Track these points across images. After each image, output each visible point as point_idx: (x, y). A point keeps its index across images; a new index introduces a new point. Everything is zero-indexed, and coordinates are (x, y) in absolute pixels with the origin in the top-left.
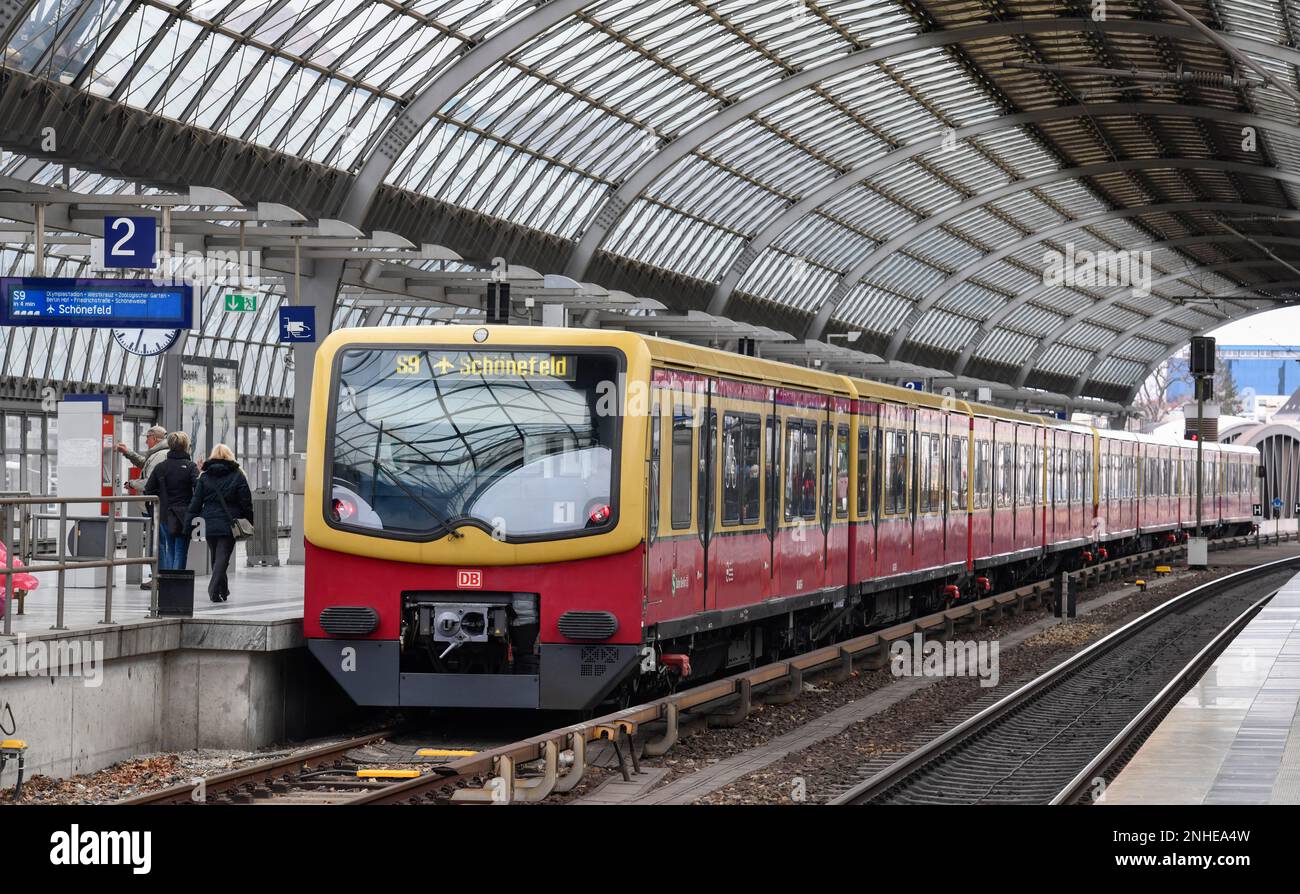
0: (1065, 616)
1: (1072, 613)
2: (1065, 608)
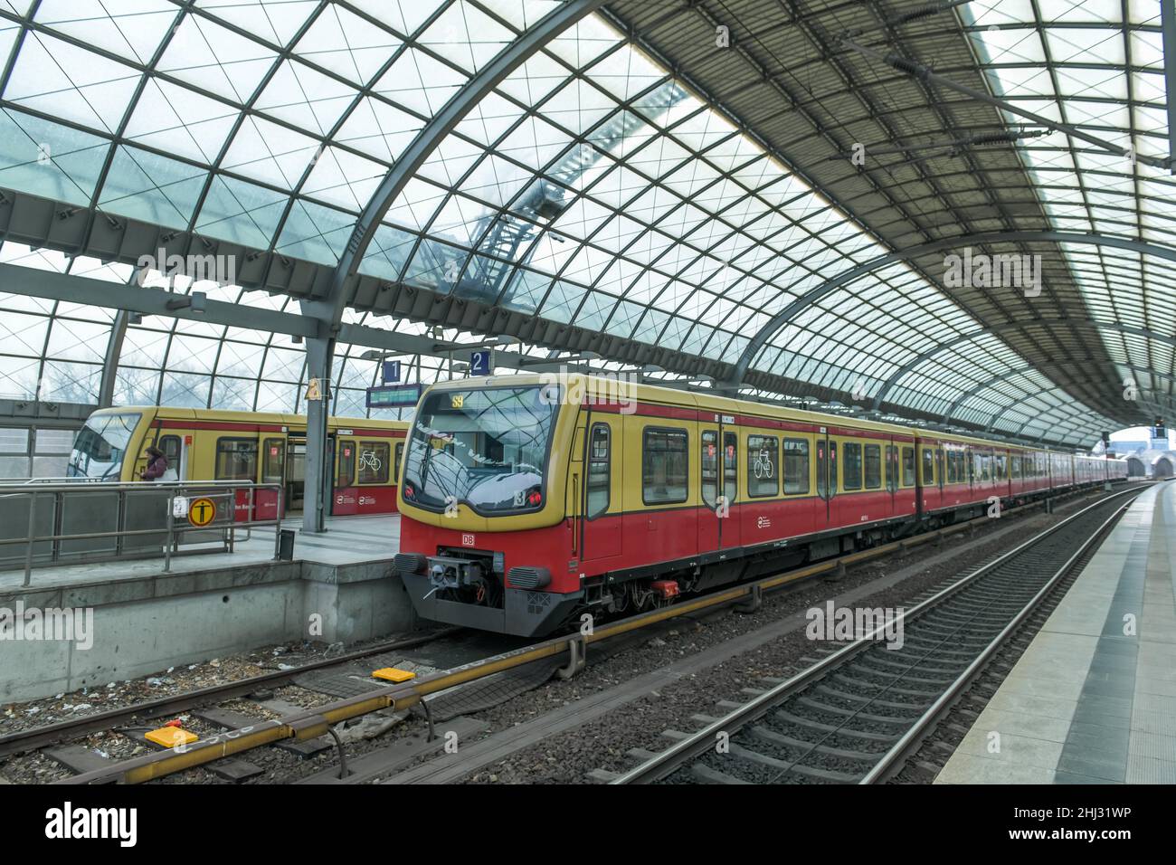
0: (1048, 513)
1: (1051, 512)
2: (1048, 510)
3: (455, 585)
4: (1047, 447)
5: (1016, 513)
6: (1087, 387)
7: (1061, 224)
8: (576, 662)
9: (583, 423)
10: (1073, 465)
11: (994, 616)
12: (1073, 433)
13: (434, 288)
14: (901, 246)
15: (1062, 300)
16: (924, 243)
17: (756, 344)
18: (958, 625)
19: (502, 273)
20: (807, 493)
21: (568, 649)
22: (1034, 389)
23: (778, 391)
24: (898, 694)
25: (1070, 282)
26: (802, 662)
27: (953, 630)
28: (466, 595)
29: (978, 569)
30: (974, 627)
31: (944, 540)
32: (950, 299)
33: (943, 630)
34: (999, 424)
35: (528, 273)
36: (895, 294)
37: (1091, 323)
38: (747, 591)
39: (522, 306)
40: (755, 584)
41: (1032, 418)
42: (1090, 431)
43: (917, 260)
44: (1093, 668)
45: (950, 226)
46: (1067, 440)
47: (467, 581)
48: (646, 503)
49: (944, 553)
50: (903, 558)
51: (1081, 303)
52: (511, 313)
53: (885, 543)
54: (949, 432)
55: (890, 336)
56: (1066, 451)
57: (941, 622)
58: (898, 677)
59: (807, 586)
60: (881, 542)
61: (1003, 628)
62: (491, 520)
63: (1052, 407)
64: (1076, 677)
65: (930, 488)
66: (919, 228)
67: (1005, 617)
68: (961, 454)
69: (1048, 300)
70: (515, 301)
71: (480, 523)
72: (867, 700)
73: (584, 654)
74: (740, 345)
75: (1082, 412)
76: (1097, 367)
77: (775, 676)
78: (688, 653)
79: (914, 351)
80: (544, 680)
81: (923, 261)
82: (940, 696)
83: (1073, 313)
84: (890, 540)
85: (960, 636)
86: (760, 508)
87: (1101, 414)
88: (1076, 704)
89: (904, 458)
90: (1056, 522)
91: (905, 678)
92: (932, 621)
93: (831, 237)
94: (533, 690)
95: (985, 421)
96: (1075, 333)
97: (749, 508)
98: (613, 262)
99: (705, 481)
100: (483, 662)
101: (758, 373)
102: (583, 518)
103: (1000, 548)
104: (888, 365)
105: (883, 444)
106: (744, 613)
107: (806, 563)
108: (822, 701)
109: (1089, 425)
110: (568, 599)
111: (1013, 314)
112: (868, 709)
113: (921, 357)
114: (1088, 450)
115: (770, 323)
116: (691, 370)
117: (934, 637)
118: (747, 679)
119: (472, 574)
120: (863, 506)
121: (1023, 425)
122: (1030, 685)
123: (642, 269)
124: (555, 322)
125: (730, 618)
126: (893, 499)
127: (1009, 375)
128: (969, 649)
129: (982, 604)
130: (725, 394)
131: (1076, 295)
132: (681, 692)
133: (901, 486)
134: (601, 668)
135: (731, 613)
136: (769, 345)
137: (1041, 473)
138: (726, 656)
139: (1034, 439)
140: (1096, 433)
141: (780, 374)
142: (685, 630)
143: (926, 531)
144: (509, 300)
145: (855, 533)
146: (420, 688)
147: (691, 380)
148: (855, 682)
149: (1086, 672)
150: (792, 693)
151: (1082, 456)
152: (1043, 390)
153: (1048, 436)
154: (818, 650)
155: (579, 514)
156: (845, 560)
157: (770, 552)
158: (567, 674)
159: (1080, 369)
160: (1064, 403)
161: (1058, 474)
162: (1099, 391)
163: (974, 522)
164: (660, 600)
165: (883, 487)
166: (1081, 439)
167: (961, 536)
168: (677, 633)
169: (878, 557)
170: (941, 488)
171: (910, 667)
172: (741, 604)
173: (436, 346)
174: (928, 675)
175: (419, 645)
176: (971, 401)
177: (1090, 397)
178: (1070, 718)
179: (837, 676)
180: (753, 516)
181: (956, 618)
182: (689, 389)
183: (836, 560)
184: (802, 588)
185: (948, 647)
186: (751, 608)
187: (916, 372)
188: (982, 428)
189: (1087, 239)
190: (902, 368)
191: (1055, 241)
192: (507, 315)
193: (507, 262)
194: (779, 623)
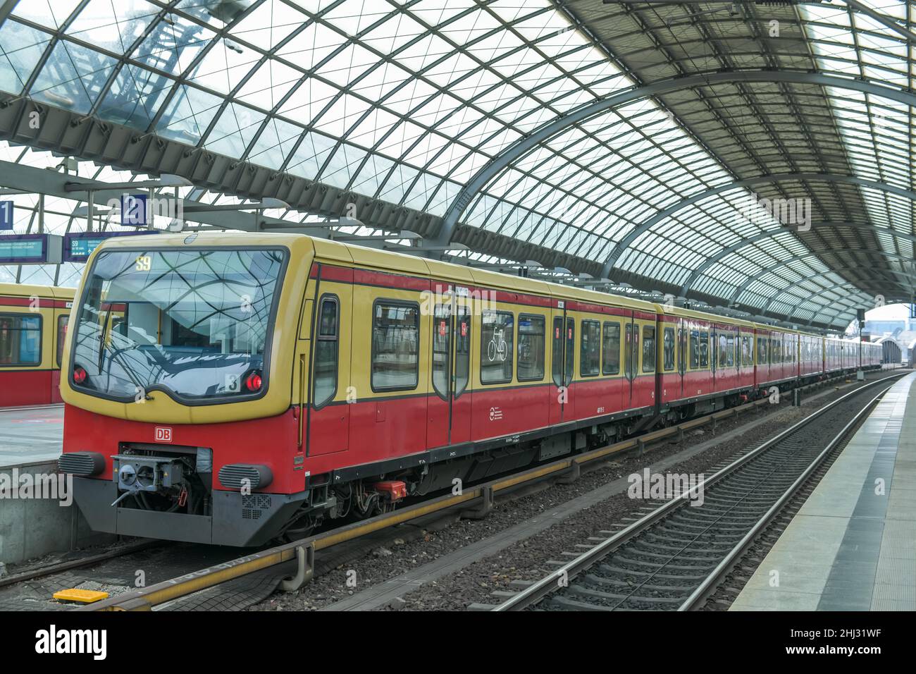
0: (796, 405)
1: (799, 405)
2: (796, 403)
3: (152, 487)
4: (795, 327)
5: (760, 406)
6: (844, 255)
7: (829, 65)
8: (304, 573)
9: (311, 293)
10: (824, 350)
11: (743, 515)
12: (826, 311)
13: (69, 105)
14: (649, 79)
15: (824, 151)
16: (675, 77)
17: (470, 192)
18: (707, 525)
19: (157, 90)
20: (542, 379)
21: (295, 557)
22: (785, 256)
23: (491, 252)
24: (654, 590)
25: (833, 131)
26: (550, 565)
27: (701, 530)
28: (159, 501)
29: (723, 467)
30: (723, 526)
31: (683, 437)
32: (699, 144)
33: (691, 530)
34: (743, 299)
35: (191, 90)
36: (637, 136)
37: (853, 181)
38: (477, 493)
39: (180, 134)
40: (487, 485)
41: (780, 291)
42: (844, 308)
43: (667, 96)
44: (845, 542)
45: (708, 59)
46: (819, 318)
47: (167, 483)
48: (374, 390)
49: (685, 451)
50: (640, 458)
51: (843, 155)
52: (168, 142)
53: (620, 440)
54: (688, 306)
55: (627, 187)
56: (816, 331)
57: (688, 522)
58: (651, 575)
59: (538, 490)
60: (615, 440)
61: (752, 526)
62: (196, 410)
63: (804, 277)
64: (830, 550)
65: (671, 376)
66: (672, 58)
67: (754, 515)
68: (703, 334)
69: (808, 151)
70: (173, 127)
71: (182, 414)
72: (624, 597)
73: (313, 565)
74: (450, 192)
75: (836, 284)
76: (856, 231)
77: (524, 579)
78: (421, 563)
79: (653, 206)
80: (268, 593)
81: (672, 97)
82: (695, 589)
83: (835, 167)
84: (626, 437)
85: (709, 535)
86: (492, 398)
87: (858, 287)
88: (830, 568)
89: (645, 339)
90: (804, 415)
91: (658, 575)
92: (679, 521)
93: (568, 64)
94: (257, 604)
95: (727, 293)
96: (836, 191)
97: (480, 397)
98: (261, 62)
99: (436, 366)
100: (208, 571)
101: (468, 228)
102: (309, 406)
103: (745, 446)
104: (623, 222)
105: (623, 321)
106: (473, 520)
107: (535, 464)
108: (577, 599)
109: (844, 301)
110: (292, 500)
111: (768, 165)
112: (625, 604)
113: (661, 213)
114: (841, 330)
115: (488, 166)
116: (389, 223)
117: (682, 537)
118: (495, 583)
119: (173, 473)
120: (599, 395)
121: (770, 300)
122: (791, 556)
123: (337, 91)
124: (223, 157)
125: (458, 526)
126: (632, 388)
127: (758, 238)
128: (720, 547)
129: (729, 504)
130: (429, 254)
131: (839, 147)
132: (427, 598)
133: (640, 373)
134: (327, 579)
135: (458, 519)
136: (484, 193)
137: (789, 358)
138: (466, 563)
139: (782, 317)
140: (851, 311)
141: (495, 231)
142: (411, 539)
143: (662, 427)
144: (164, 126)
145: (590, 428)
146: (146, 598)
147: (389, 237)
148: (608, 581)
149: (839, 545)
150: (547, 593)
151: (833, 338)
152: (795, 257)
153: (798, 314)
154: (564, 553)
155: (306, 402)
156: (580, 459)
157: (499, 449)
158: (293, 585)
159: (838, 233)
160: (818, 273)
161: (808, 360)
162: (856, 259)
163: (716, 416)
164: (387, 503)
165: (621, 374)
166: (834, 318)
167: (701, 432)
168: (402, 542)
169: (612, 457)
170: (682, 376)
171: (661, 566)
172: (469, 509)
173: (69, 183)
174: (681, 572)
175: (96, 564)
176: (714, 270)
177: (846, 266)
178: (826, 577)
179: (588, 576)
180: (485, 407)
181: (704, 518)
182: (385, 248)
183: (569, 459)
184: (533, 492)
185: (698, 546)
186: (482, 513)
187: (653, 232)
188: (724, 303)
189: (855, 85)
190: (638, 226)
191: (820, 85)
192: (163, 145)
193: (165, 75)
194: (515, 529)
